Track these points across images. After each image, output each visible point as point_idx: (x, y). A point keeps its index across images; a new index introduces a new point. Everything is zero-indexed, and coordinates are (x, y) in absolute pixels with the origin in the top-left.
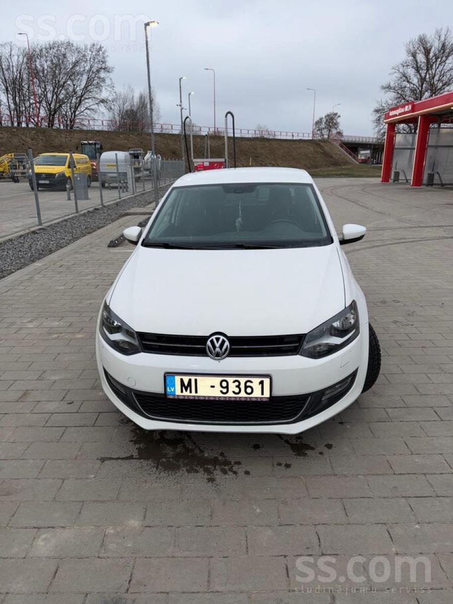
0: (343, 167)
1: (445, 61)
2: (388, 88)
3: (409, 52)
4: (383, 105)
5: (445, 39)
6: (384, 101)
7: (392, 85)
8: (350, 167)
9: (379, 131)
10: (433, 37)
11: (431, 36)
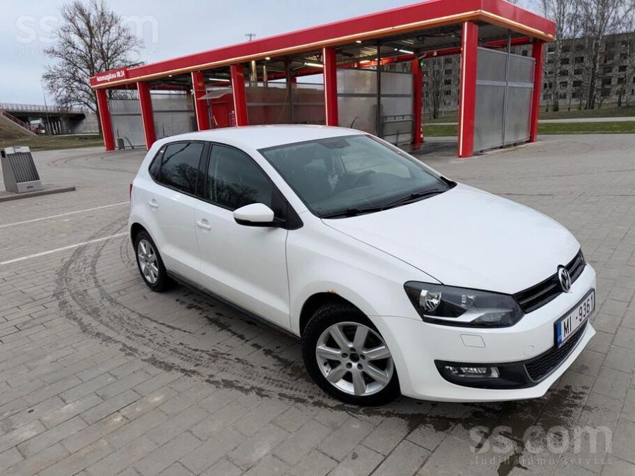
0: (20, 140)
1: (108, 30)
2: (52, 52)
3: (66, 16)
4: (53, 70)
5: (102, 10)
6: (52, 66)
7: (56, 49)
8: (28, 139)
9: (56, 99)
10: (89, 5)
11: (87, 4)
